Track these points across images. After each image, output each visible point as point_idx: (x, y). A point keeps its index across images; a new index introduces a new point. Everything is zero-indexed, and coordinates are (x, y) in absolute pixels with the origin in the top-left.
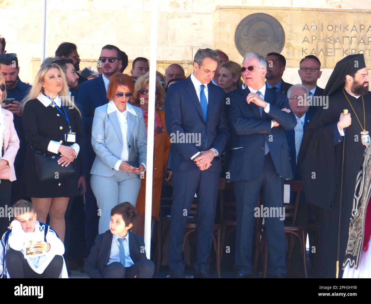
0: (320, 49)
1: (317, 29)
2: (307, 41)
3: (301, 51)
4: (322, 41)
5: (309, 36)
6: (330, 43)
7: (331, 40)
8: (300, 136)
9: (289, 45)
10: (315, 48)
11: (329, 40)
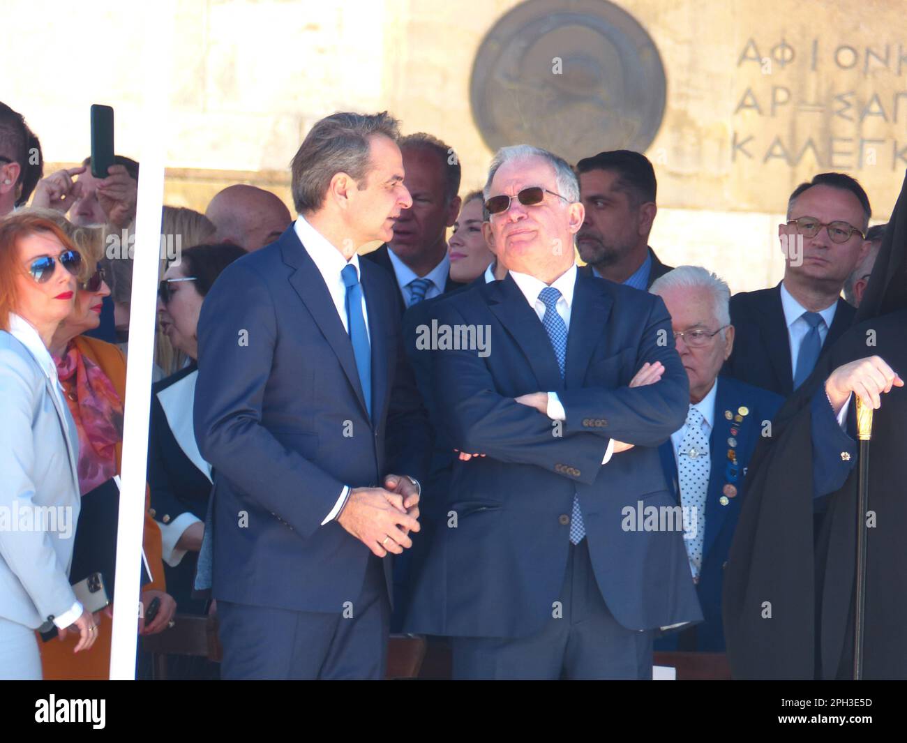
0: (803, 138)
1: (796, 62)
2: (756, 106)
3: (729, 146)
4: (810, 108)
5: (760, 89)
6: (843, 116)
7: (848, 105)
8: (699, 474)
9: (684, 121)
10: (784, 132)
11: (838, 105)
